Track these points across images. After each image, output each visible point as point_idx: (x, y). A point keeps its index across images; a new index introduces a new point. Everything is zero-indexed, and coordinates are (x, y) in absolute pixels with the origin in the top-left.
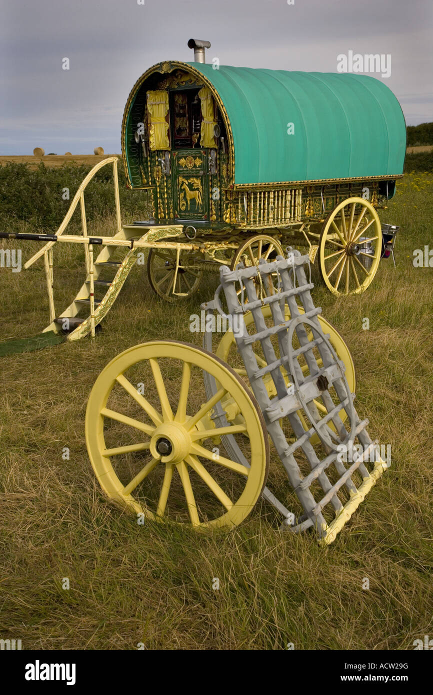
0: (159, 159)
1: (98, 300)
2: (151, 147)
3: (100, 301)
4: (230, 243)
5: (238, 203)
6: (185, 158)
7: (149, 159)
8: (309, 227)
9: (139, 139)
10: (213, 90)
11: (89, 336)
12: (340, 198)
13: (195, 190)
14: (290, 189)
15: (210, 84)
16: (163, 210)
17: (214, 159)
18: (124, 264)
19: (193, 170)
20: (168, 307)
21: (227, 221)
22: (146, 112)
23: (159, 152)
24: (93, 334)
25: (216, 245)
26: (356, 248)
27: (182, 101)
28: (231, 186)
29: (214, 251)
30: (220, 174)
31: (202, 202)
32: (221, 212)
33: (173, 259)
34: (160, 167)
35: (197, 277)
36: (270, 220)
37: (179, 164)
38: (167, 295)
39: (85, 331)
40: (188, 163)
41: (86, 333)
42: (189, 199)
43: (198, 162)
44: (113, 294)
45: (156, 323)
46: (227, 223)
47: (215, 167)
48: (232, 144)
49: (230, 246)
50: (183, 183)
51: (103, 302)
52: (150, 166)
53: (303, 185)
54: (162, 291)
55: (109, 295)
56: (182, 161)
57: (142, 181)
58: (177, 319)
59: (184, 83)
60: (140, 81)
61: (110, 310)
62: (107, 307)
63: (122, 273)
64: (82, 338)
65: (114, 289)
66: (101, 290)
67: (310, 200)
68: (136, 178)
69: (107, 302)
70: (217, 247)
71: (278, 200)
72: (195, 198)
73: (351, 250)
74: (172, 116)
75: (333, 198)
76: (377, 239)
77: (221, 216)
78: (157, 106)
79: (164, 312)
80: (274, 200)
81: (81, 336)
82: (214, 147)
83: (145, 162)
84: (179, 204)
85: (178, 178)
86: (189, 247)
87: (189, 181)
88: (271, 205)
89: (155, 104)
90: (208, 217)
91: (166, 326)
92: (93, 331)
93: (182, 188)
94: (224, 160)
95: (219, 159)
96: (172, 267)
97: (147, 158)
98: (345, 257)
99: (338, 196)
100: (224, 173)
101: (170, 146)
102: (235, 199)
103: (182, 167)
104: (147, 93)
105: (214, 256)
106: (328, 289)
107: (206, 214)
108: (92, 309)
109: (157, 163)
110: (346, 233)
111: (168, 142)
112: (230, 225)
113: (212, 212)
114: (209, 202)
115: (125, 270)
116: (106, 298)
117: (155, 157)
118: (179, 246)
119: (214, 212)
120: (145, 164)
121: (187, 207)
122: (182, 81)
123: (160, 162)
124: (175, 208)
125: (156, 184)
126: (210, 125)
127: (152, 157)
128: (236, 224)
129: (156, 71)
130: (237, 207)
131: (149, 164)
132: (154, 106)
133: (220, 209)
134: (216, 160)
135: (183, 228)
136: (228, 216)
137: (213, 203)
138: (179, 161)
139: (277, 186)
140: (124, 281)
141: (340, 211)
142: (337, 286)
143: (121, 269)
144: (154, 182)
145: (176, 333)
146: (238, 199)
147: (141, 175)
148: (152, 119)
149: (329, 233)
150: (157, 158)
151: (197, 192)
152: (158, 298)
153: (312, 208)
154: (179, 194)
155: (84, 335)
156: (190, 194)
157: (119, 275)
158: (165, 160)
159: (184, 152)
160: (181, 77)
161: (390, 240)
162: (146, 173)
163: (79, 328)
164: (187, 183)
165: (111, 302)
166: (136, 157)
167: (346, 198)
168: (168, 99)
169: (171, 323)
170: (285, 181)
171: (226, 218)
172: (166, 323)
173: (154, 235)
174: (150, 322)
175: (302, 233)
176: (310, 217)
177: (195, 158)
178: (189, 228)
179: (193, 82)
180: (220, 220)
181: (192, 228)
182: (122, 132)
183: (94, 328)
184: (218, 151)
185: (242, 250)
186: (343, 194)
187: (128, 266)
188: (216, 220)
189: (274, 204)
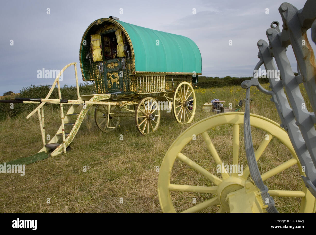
0: (98, 66)
1: (67, 133)
2: (94, 60)
3: (69, 133)
4: (134, 102)
5: (137, 82)
6: (110, 64)
7: (93, 66)
8: (167, 95)
9: (88, 57)
10: (122, 28)
11: (63, 153)
12: (179, 82)
13: (115, 78)
14: (160, 76)
15: (121, 26)
16: (100, 90)
17: (124, 62)
18: (81, 113)
19: (114, 69)
20: (106, 135)
21: (132, 90)
22: (91, 46)
23: (98, 62)
24: (65, 152)
25: (127, 102)
26: (187, 103)
27: (108, 40)
28: (134, 72)
29: (127, 105)
30: (127, 69)
31: (119, 83)
32: (129, 87)
33: (106, 112)
34: (98, 70)
35: (118, 120)
36: (152, 90)
37: (107, 67)
38: (105, 129)
39: (61, 150)
40: (112, 66)
41: (62, 151)
42: (112, 82)
43: (116, 65)
44: (75, 130)
45: (100, 143)
46: (132, 92)
47: (125, 66)
48: (133, 52)
49: (134, 103)
50: (109, 75)
51: (70, 134)
52: (94, 70)
53: (165, 74)
54: (102, 127)
55: (74, 130)
56: (109, 65)
57: (90, 77)
58: (110, 140)
59: (108, 30)
60: (87, 30)
61: (74, 138)
62: (73, 137)
63: (80, 118)
64: (59, 154)
65: (76, 127)
66: (68, 128)
67: (167, 82)
68: (87, 76)
69: (73, 134)
70: (128, 104)
71: (155, 80)
72: (115, 82)
73: (185, 104)
74: (103, 46)
75: (176, 82)
76: (194, 100)
77: (129, 89)
78: (96, 41)
79: (103, 137)
80: (153, 80)
81: (59, 153)
82: (124, 56)
83: (91, 68)
84: (108, 86)
85: (107, 74)
86: (114, 104)
87: (112, 74)
88: (152, 83)
89: (95, 41)
90: (122, 90)
91: (105, 144)
92: (65, 150)
93: (109, 78)
94: (129, 62)
95: (126, 62)
96: (106, 116)
97: (92, 66)
98: (183, 108)
99: (178, 81)
100: (129, 68)
101: (102, 59)
102: (135, 80)
103: (109, 68)
104: (91, 36)
105: (127, 108)
106: (177, 121)
107: (121, 89)
108: (64, 138)
109: (97, 68)
110: (183, 97)
111: (102, 57)
112: (134, 92)
113: (124, 87)
114: (122, 83)
115: (82, 116)
116: (72, 132)
117: (96, 65)
118: (109, 103)
119: (125, 87)
120: (91, 69)
121: (112, 86)
122: (107, 29)
123: (98, 67)
124: (106, 88)
125: (97, 77)
126: (122, 46)
127: (94, 66)
128: (137, 92)
129: (94, 24)
130: (137, 84)
131: (93, 69)
132: (94, 42)
133: (128, 86)
134: (125, 63)
135: (111, 95)
136: (132, 88)
137: (125, 83)
138: (107, 65)
139: (155, 74)
140: (81, 122)
141: (180, 88)
142: (181, 120)
143: (79, 116)
144: (96, 77)
145: (110, 148)
146: (137, 80)
147: (90, 75)
148: (93, 47)
149: (176, 97)
150: (96, 66)
151: (117, 79)
152: (100, 130)
153: (168, 86)
154: (108, 81)
155: (60, 153)
156: (113, 80)
157: (79, 120)
158: (100, 66)
159: (110, 61)
160: (107, 27)
161: (192, 103)
162: (92, 74)
163: (57, 149)
164: (111, 75)
165: (75, 134)
166: (87, 67)
167: (181, 82)
168: (101, 38)
169: (107, 143)
170: (158, 72)
171: (132, 89)
172: (105, 143)
173: (96, 98)
174: (97, 143)
175: (165, 97)
176: (168, 90)
177: (115, 63)
178: (114, 95)
179: (112, 29)
180: (128, 91)
181: (115, 95)
182: (80, 55)
183: (65, 148)
184: (126, 58)
185: (140, 104)
186: (180, 80)
187: (83, 114)
188: (126, 91)
189: (153, 81)
